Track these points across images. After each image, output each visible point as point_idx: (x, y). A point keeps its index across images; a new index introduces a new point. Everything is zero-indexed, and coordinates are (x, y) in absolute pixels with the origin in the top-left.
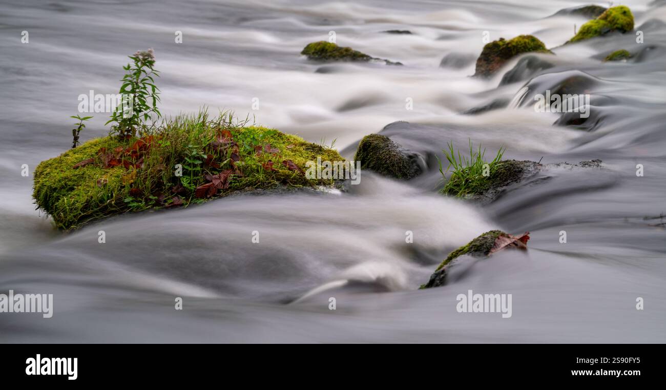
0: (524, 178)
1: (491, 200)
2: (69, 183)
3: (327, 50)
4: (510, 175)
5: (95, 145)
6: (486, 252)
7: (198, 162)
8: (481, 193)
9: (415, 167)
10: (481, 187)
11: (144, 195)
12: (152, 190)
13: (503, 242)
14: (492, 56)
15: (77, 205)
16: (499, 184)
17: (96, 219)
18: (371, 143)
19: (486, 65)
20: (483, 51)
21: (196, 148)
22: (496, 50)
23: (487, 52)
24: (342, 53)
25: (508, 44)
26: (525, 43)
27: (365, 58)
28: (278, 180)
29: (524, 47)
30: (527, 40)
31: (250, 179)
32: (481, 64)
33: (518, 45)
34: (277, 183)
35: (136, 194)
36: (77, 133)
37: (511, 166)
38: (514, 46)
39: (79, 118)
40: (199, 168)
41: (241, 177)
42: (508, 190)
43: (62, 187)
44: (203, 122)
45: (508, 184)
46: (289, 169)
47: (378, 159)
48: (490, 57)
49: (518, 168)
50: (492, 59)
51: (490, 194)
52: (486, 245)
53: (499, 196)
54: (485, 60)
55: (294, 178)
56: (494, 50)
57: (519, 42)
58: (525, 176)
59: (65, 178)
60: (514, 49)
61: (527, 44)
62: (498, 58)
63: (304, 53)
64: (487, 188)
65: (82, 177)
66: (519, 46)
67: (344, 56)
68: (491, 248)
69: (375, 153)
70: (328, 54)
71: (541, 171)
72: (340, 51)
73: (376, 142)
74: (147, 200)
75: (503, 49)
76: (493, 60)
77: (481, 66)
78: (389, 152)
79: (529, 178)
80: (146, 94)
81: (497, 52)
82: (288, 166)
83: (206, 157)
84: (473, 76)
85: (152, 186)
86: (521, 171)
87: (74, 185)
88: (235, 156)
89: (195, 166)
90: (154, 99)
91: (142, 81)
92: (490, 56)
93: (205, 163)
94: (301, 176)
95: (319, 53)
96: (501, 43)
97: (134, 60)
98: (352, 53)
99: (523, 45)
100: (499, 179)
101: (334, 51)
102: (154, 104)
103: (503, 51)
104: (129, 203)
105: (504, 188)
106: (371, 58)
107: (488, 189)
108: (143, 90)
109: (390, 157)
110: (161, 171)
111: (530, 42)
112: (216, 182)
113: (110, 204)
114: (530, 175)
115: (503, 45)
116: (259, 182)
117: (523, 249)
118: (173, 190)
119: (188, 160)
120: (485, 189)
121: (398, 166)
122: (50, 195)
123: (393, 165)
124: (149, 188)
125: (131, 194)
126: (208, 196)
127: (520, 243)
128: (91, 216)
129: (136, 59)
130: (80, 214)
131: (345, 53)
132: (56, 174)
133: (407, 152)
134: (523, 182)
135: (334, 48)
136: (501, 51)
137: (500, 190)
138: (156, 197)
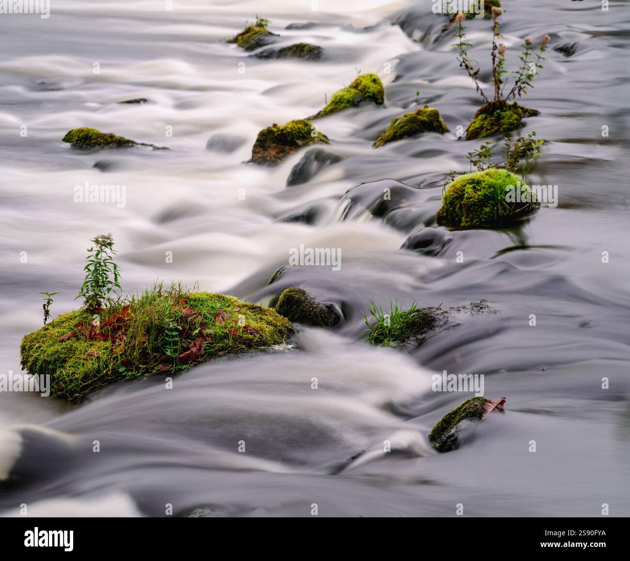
0: (438, 326)
1: (414, 347)
2: (62, 356)
3: (91, 137)
4: (425, 324)
5: (71, 319)
6: (479, 416)
7: (174, 333)
8: (404, 341)
9: (334, 316)
10: (403, 335)
11: (134, 364)
12: (139, 360)
13: (489, 407)
14: (268, 142)
15: (77, 376)
16: (417, 331)
17: (95, 388)
18: (293, 297)
19: (263, 152)
20: (258, 138)
21: (171, 321)
22: (271, 136)
23: (263, 138)
24: (106, 140)
25: (282, 130)
26: (299, 128)
27: (130, 144)
28: (244, 344)
29: (298, 132)
30: (300, 126)
31: (220, 345)
32: (257, 150)
33: (293, 130)
34: (244, 347)
35: (127, 364)
36: (46, 307)
37: (425, 316)
38: (289, 132)
39: (47, 294)
40: (176, 339)
41: (213, 343)
42: (427, 337)
43: (56, 360)
44: (159, 292)
45: (425, 331)
46: (251, 334)
47: (302, 311)
48: (266, 144)
49: (431, 317)
50: (267, 146)
51: (412, 343)
52: (478, 411)
53: (421, 343)
54: (261, 147)
55: (257, 342)
56: (270, 137)
57: (293, 128)
58: (438, 324)
59: (57, 352)
60: (289, 135)
61: (301, 130)
62: (274, 145)
63: (66, 140)
64: (407, 336)
65: (71, 350)
66: (294, 132)
67: (109, 143)
68: (482, 413)
69: (299, 306)
70: (93, 141)
71: (449, 318)
72: (105, 137)
73: (297, 296)
74: (138, 368)
75: (278, 135)
76: (269, 147)
77: (258, 152)
78: (311, 304)
79: (441, 326)
80: (108, 271)
81: (272, 139)
82: (249, 331)
83: (180, 328)
84: (249, 162)
85: (140, 355)
86: (434, 320)
87: (65, 358)
88: (203, 325)
89: (173, 337)
90: (116, 275)
91: (104, 261)
92: (265, 142)
93: (181, 333)
94: (260, 339)
95: (83, 141)
96: (275, 129)
97: (94, 243)
98: (117, 139)
99: (298, 130)
100: (416, 327)
101: (98, 138)
102: (116, 279)
103: (278, 137)
104: (123, 372)
105: (424, 335)
106: (137, 144)
107: (409, 337)
108: (104, 268)
109: (313, 309)
110: (144, 343)
111: (303, 127)
112: (194, 350)
113: (107, 374)
114: (442, 323)
115: (278, 131)
116: (229, 347)
117: (502, 410)
118: (157, 358)
119: (167, 332)
120: (406, 337)
121: (321, 317)
122: (46, 367)
123: (317, 317)
124: (137, 358)
125: (123, 364)
126: (189, 362)
127: (500, 406)
128: (91, 384)
129: (97, 242)
130: (81, 384)
131: (109, 140)
132: (45, 348)
133: (324, 303)
134: (437, 329)
135: (97, 134)
136: (276, 137)
137: (421, 338)
138: (145, 366)
